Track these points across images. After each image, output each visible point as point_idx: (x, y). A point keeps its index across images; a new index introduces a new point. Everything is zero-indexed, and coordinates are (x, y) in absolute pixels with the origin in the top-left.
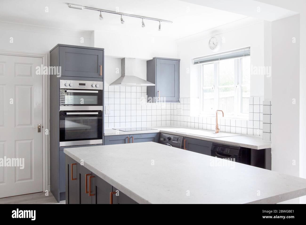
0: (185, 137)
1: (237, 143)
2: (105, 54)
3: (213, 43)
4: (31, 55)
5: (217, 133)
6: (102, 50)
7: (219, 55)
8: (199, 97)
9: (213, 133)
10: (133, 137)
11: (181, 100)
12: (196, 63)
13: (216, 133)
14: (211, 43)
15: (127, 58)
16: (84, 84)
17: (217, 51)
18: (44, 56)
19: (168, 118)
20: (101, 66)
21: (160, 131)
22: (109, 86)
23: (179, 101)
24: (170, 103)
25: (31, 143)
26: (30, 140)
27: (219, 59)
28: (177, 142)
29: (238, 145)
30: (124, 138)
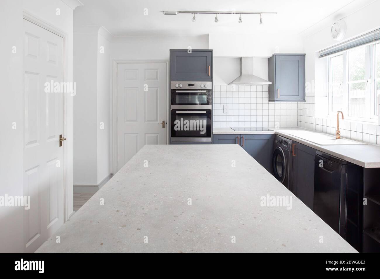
0: (294, 141)
1: (341, 155)
2: (214, 55)
3: (336, 31)
4: (157, 61)
5: (338, 139)
6: (211, 51)
7: (345, 44)
8: (328, 96)
9: (333, 138)
10: (243, 137)
11: (306, 99)
12: (321, 56)
13: (336, 139)
14: (334, 30)
15: (244, 57)
16: (193, 85)
17: (341, 39)
18: (167, 62)
19: (295, 118)
20: (209, 67)
21: (276, 132)
22: (228, 86)
23: (304, 100)
24: (297, 102)
25: (157, 137)
26: (157, 134)
27: (345, 49)
28: (287, 146)
29: (343, 159)
30: (234, 137)
